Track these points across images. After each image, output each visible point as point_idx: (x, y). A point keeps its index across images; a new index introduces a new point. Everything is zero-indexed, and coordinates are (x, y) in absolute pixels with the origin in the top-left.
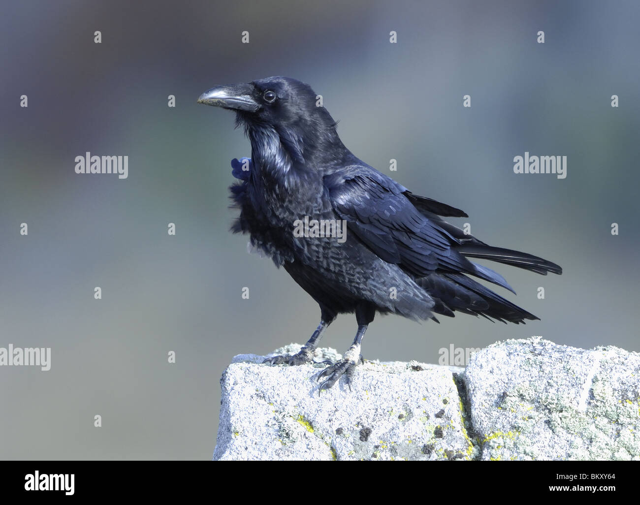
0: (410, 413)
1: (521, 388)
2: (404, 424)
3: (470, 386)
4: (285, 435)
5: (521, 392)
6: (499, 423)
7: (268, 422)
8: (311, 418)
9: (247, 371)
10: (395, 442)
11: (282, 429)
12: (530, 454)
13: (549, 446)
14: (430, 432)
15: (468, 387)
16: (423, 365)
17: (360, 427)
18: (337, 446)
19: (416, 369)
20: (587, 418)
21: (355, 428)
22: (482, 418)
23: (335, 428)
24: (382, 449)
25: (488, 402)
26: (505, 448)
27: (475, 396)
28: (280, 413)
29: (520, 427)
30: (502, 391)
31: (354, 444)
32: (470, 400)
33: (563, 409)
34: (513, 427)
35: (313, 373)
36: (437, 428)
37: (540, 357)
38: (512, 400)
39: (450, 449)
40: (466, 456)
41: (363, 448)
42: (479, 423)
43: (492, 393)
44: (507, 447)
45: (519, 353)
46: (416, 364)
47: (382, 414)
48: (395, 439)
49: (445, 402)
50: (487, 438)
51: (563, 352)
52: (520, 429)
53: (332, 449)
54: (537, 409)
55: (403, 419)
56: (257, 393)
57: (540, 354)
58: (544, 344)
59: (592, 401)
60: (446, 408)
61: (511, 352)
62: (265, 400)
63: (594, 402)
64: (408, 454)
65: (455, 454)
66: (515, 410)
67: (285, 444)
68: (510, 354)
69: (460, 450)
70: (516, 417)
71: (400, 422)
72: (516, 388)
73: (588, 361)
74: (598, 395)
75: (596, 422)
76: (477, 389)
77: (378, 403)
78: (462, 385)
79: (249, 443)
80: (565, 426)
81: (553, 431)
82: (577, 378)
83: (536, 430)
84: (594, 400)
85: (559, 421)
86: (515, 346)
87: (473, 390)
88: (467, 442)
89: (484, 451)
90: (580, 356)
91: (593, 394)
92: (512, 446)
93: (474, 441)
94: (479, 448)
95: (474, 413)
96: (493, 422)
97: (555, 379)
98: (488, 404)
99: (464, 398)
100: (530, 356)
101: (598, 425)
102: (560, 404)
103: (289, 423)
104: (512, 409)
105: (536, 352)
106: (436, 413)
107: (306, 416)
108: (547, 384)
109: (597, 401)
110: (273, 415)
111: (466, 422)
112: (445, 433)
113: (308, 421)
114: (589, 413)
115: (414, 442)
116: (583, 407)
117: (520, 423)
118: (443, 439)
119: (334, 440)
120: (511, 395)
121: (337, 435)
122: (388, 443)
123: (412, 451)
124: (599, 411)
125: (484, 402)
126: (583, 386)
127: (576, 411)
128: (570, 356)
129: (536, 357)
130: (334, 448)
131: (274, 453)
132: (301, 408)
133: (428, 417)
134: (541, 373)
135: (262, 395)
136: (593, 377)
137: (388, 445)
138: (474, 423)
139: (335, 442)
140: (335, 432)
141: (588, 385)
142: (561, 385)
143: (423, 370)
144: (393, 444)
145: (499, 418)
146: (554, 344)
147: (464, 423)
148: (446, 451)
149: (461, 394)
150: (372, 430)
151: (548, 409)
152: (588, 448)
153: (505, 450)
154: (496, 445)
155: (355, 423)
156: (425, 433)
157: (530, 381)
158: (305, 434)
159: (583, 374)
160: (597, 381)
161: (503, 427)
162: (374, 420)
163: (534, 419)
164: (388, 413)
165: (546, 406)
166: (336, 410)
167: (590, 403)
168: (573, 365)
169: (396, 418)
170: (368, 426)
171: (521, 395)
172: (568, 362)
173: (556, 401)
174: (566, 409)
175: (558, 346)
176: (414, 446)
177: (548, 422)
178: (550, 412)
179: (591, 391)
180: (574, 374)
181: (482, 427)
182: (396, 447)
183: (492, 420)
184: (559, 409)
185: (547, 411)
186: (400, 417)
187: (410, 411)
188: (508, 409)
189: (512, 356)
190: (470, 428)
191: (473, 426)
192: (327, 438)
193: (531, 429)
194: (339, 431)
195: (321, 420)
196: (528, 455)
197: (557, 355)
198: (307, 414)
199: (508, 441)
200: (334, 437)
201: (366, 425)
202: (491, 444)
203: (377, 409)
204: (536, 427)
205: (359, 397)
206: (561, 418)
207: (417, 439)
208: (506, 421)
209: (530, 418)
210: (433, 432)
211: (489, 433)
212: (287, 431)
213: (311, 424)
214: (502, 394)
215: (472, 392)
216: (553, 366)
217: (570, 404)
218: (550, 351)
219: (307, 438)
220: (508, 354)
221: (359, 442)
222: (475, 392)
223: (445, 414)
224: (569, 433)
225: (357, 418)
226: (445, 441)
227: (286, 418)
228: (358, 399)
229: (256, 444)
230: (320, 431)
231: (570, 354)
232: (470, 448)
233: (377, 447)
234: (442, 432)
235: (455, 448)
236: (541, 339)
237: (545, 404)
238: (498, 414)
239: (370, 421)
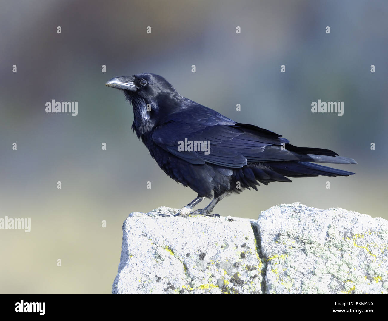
0: (227, 244)
1: (288, 231)
2: (224, 250)
3: (260, 230)
4: (158, 257)
5: (288, 233)
6: (276, 250)
7: (149, 250)
8: (172, 248)
9: (137, 221)
10: (219, 261)
11: (156, 254)
12: (294, 267)
13: (304, 263)
14: (238, 255)
15: (259, 230)
16: (234, 218)
17: (200, 253)
18: (187, 263)
19: (230, 220)
20: (325, 248)
21: (197, 253)
22: (267, 248)
23: (186, 253)
24: (212, 265)
25: (270, 238)
26: (280, 264)
27: (263, 235)
28: (156, 244)
29: (287, 253)
30: (278, 233)
31: (196, 262)
32: (260, 238)
33: (312, 243)
34: (284, 253)
35: (174, 222)
36: (242, 253)
37: (299, 214)
38: (283, 238)
39: (249, 264)
40: (258, 268)
41: (201, 264)
42: (265, 250)
43: (273, 234)
44: (281, 264)
45: (287, 212)
46: (230, 217)
47: (212, 245)
48: (219, 259)
49: (246, 238)
50: (270, 258)
51: (312, 211)
52: (288, 253)
53: (184, 265)
54: (297, 242)
55: (223, 248)
56: (143, 233)
57: (299, 212)
58: (301, 207)
59: (327, 238)
60: (247, 242)
61: (283, 211)
62: (147, 238)
63: (329, 239)
64: (226, 267)
65: (252, 267)
66: (285, 243)
67: (158, 262)
68: (282, 212)
69: (255, 265)
70: (286, 247)
71: (221, 250)
72: (286, 231)
73: (325, 216)
74: (331, 235)
75: (330, 250)
76: (264, 231)
77: (209, 240)
78: (256, 229)
79: (138, 261)
80: (313, 252)
81: (306, 254)
82: (319, 225)
83: (297, 254)
84: (329, 238)
85: (310, 249)
86: (285, 208)
87: (262, 232)
88: (258, 261)
89: (268, 266)
90: (321, 213)
91: (328, 234)
92: (284, 263)
93: (262, 260)
94: (265, 264)
95: (263, 245)
96: (273, 250)
97: (307, 226)
98: (270, 240)
99: (257, 237)
100: (293, 213)
101: (331, 251)
102: (310, 240)
103: (160, 251)
104: (283, 242)
105: (297, 211)
106: (242, 245)
107: (170, 246)
108: (303, 229)
109: (331, 238)
110: (152, 245)
111: (258, 250)
112: (246, 256)
113: (171, 249)
114: (326, 245)
115: (229, 260)
116: (323, 241)
117: (288, 250)
118: (246, 259)
119: (185, 259)
120: (283, 235)
121: (187, 257)
122: (215, 261)
123: (228, 265)
124: (331, 243)
125: (268, 239)
126: (323, 230)
127: (319, 244)
128: (316, 213)
129: (297, 214)
130: (185, 264)
131: (152, 267)
132: (167, 242)
133: (237, 247)
134: (300, 223)
135: (145, 235)
136: (328, 225)
137: (215, 262)
138: (262, 250)
139: (185, 261)
140: (186, 255)
141: (326, 229)
142: (311, 229)
143: (234, 221)
144: (218, 262)
145: (276, 247)
146: (307, 207)
147: (257, 250)
148: (247, 266)
149: (255, 234)
150: (206, 254)
151: (303, 242)
152: (325, 264)
153: (280, 265)
154: (275, 262)
155: (197, 250)
156: (235, 256)
157: (294, 227)
158: (169, 257)
159: (323, 223)
160: (331, 227)
161: (279, 252)
162: (207, 249)
163: (296, 248)
164: (215, 245)
165: (302, 241)
166: (187, 243)
167: (326, 239)
168: (317, 218)
169: (220, 248)
170: (204, 252)
171: (289, 235)
172: (314, 217)
173: (308, 238)
174: (313, 243)
175: (309, 208)
176: (229, 263)
177: (303, 250)
178: (304, 245)
179: (327, 232)
180: (318, 223)
181: (267, 252)
182: (219, 263)
183: (272, 249)
184: (309, 242)
185: (303, 244)
186: (222, 247)
187: (227, 243)
188: (281, 243)
189: (283, 213)
190: (260, 253)
191: (262, 252)
192: (181, 259)
193: (294, 254)
194: (188, 255)
195: (178, 249)
196: (292, 268)
197: (308, 213)
198: (170, 245)
199: (281, 260)
200: (185, 258)
201: (203, 251)
202: (272, 262)
203: (209, 243)
204: (297, 252)
205: (199, 236)
206: (310, 248)
207: (231, 259)
208: (280, 249)
209: (293, 247)
210: (240, 255)
211: (271, 255)
212: (159, 255)
213: (172, 251)
214: (278, 234)
215: (261, 233)
216: (306, 219)
217: (316, 240)
218: (305, 210)
219: (170, 259)
220: (281, 212)
221: (199, 261)
222: (263, 233)
223: (246, 245)
224: (315, 256)
225: (198, 247)
226: (246, 260)
227: (159, 248)
228: (198, 237)
229: (142, 262)
230: (178, 255)
231: (316, 212)
232: (260, 264)
233: (209, 263)
234: (245, 255)
235: (252, 264)
236: (299, 204)
237: (302, 240)
238: (276, 245)
239: (205, 249)
